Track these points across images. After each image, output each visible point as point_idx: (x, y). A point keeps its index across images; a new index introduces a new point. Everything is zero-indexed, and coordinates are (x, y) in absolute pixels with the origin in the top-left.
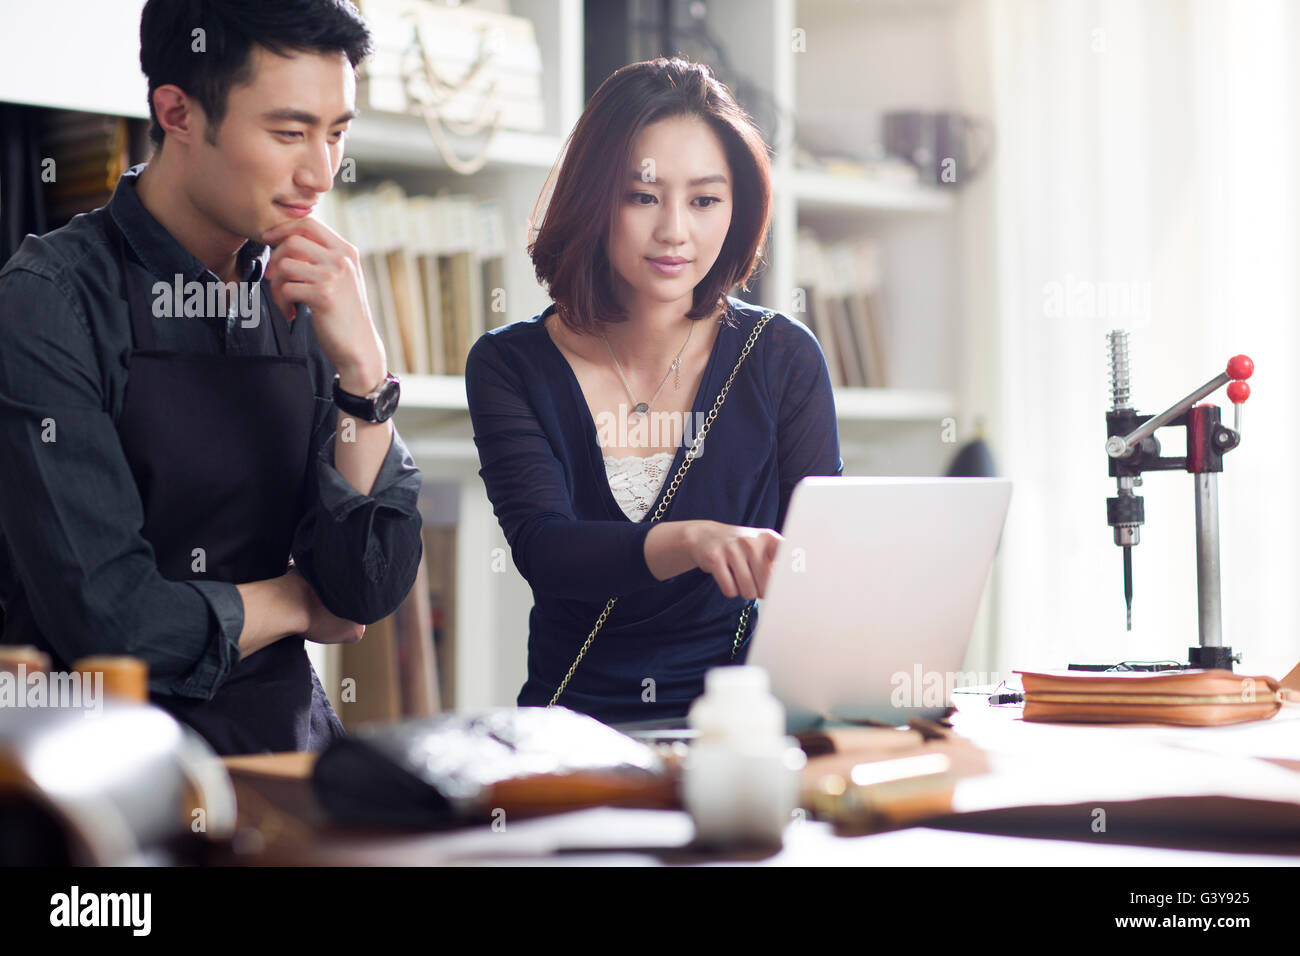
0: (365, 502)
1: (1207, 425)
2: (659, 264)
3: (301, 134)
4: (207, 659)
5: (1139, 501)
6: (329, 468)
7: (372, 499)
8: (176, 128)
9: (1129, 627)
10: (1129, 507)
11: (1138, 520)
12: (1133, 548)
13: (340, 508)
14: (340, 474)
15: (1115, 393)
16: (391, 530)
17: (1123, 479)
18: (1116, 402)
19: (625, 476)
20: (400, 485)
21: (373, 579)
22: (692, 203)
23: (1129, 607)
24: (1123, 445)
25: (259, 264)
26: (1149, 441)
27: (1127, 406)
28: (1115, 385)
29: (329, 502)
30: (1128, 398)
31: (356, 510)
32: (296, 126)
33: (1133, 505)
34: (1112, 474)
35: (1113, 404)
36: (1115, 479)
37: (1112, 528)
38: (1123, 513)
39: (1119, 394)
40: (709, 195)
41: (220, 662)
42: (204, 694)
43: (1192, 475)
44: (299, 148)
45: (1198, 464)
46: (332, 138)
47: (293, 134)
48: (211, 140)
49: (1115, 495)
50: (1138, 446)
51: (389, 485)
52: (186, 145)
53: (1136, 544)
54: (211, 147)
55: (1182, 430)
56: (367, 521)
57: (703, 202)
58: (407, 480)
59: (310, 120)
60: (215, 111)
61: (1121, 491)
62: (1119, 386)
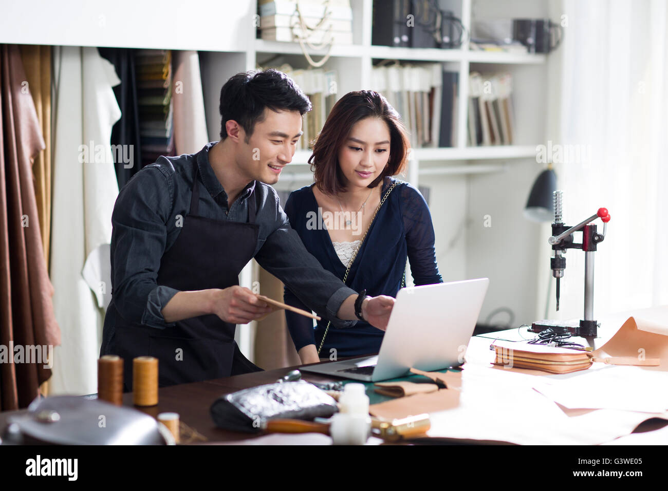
1: (591, 232)
2: (361, 174)
3: (282, 141)
5: (564, 260)
8: (234, 136)
9: (558, 309)
10: (560, 263)
11: (563, 268)
12: (560, 279)
17: (558, 251)
19: (343, 249)
22: (375, 151)
23: (558, 301)
24: (556, 239)
25: (250, 191)
26: (569, 237)
27: (560, 222)
28: (556, 213)
30: (561, 219)
32: (279, 138)
33: (561, 262)
35: (555, 221)
36: (554, 251)
37: (552, 271)
38: (557, 264)
39: (557, 217)
40: (382, 149)
43: (584, 252)
44: (280, 146)
45: (587, 248)
46: (293, 143)
47: (278, 141)
48: (247, 141)
49: (554, 257)
50: (562, 240)
52: (237, 144)
53: (562, 277)
54: (246, 144)
55: (581, 233)
57: (379, 151)
59: (285, 136)
60: (249, 131)
61: (556, 255)
62: (558, 214)
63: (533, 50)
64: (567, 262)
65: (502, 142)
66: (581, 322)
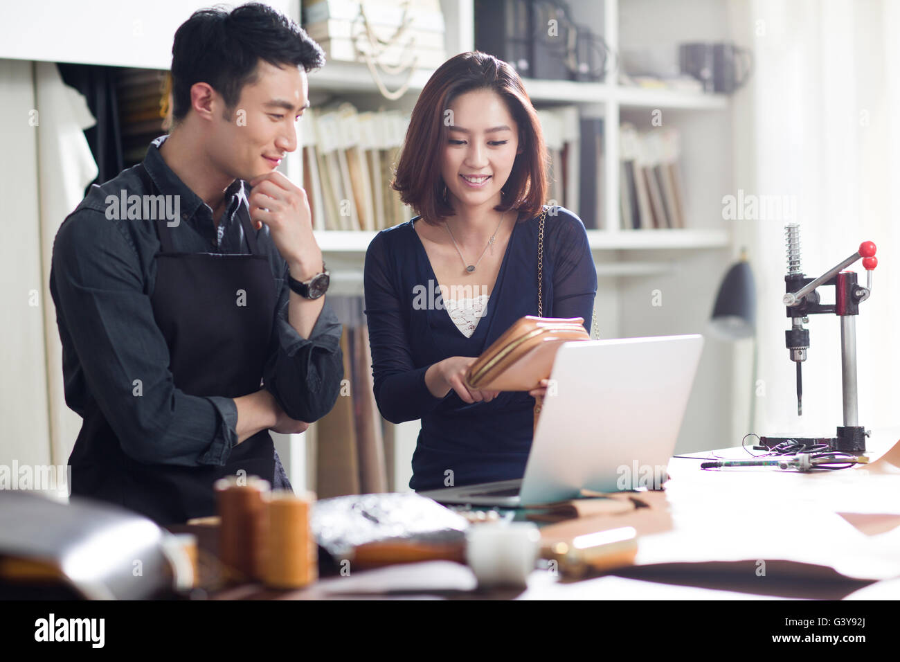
0: (305, 344)
1: (849, 285)
3: (284, 116)
4: (216, 440)
5: (806, 332)
6: (284, 322)
7: (311, 342)
8: (203, 109)
9: (800, 413)
10: (799, 337)
11: (805, 346)
12: (802, 363)
13: (291, 347)
14: (292, 327)
15: (791, 264)
16: (323, 361)
17: (796, 319)
18: (791, 269)
20: (329, 333)
21: (313, 391)
22: (488, 144)
23: (800, 401)
24: (794, 298)
25: (236, 198)
26: (812, 294)
27: (798, 272)
28: (790, 258)
29: (285, 344)
30: (799, 267)
31: (302, 348)
32: (281, 111)
33: (803, 335)
34: (788, 316)
35: (789, 271)
36: (791, 319)
37: (789, 350)
38: (797, 340)
39: (793, 264)
40: (499, 141)
41: (224, 440)
42: (216, 461)
43: (839, 317)
44: (282, 124)
45: (843, 310)
47: (279, 116)
48: (227, 117)
49: (790, 329)
50: (804, 299)
51: (322, 333)
52: (208, 122)
53: (804, 360)
54: (225, 122)
55: (832, 288)
56: (307, 355)
57: (495, 144)
58: (333, 330)
60: (232, 100)
61: (794, 326)
62: (793, 259)
63: (711, 87)
64: (811, 336)
65: (669, 226)
66: (839, 429)
